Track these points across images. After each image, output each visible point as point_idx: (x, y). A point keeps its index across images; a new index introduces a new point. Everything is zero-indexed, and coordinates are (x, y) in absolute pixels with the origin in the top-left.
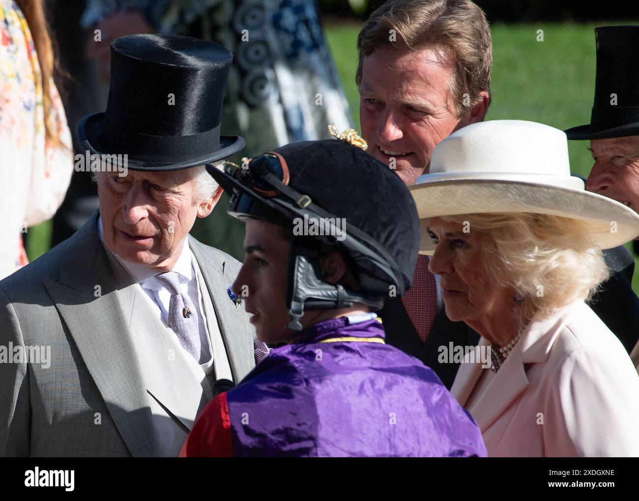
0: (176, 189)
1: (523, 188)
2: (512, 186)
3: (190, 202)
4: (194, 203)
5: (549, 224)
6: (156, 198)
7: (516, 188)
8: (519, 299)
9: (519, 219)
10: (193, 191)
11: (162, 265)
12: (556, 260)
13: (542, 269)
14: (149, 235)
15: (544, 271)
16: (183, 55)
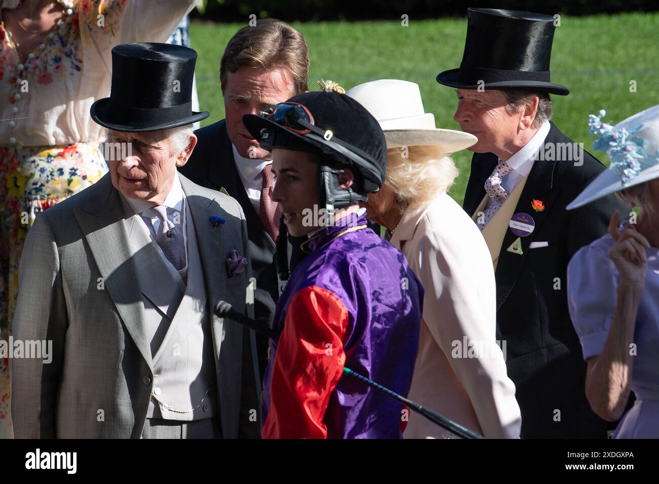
0: (155, 145)
1: (400, 133)
2: (392, 133)
3: (167, 154)
4: (171, 155)
5: (417, 150)
6: (143, 151)
7: (395, 134)
8: (400, 201)
9: (397, 150)
10: (170, 147)
11: (152, 200)
12: (424, 174)
13: (415, 181)
14: (139, 178)
15: (417, 182)
16: (161, 54)
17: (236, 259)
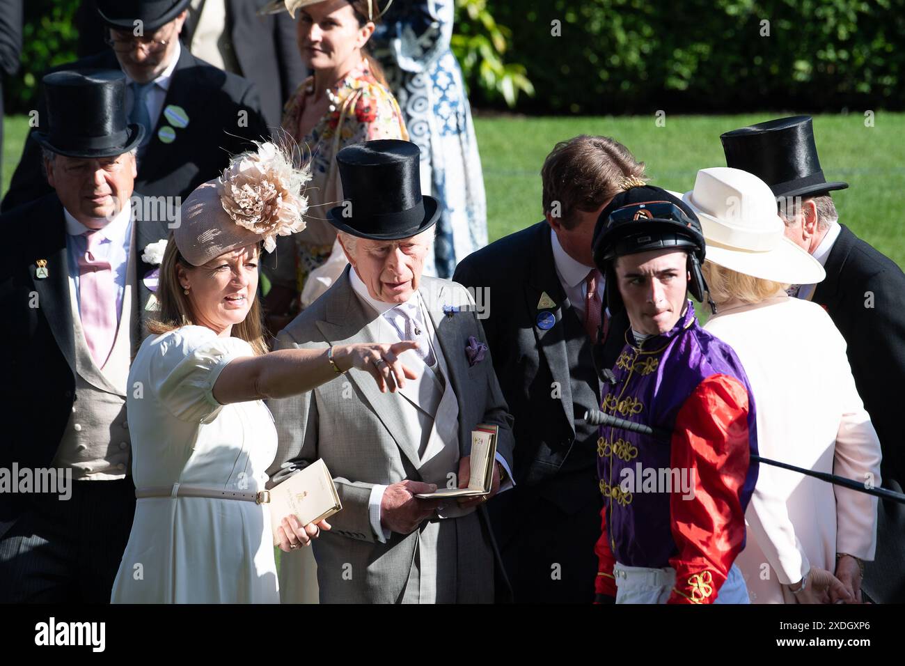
17: (476, 346)
